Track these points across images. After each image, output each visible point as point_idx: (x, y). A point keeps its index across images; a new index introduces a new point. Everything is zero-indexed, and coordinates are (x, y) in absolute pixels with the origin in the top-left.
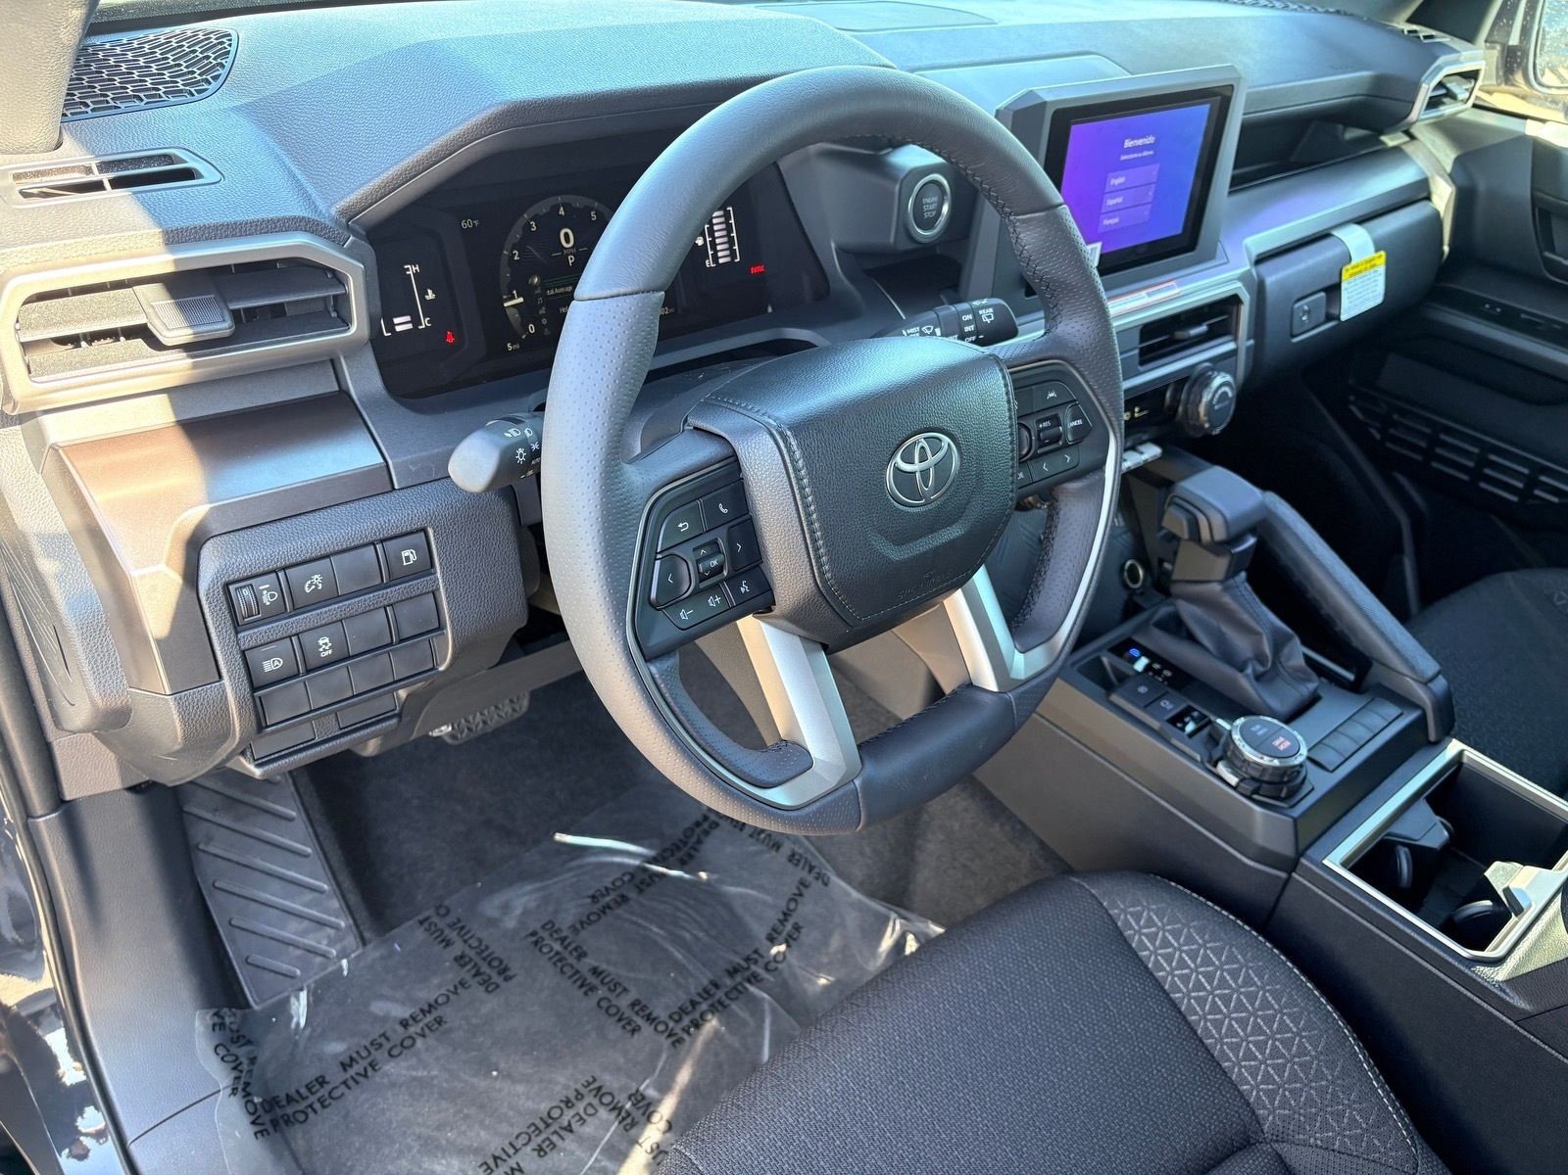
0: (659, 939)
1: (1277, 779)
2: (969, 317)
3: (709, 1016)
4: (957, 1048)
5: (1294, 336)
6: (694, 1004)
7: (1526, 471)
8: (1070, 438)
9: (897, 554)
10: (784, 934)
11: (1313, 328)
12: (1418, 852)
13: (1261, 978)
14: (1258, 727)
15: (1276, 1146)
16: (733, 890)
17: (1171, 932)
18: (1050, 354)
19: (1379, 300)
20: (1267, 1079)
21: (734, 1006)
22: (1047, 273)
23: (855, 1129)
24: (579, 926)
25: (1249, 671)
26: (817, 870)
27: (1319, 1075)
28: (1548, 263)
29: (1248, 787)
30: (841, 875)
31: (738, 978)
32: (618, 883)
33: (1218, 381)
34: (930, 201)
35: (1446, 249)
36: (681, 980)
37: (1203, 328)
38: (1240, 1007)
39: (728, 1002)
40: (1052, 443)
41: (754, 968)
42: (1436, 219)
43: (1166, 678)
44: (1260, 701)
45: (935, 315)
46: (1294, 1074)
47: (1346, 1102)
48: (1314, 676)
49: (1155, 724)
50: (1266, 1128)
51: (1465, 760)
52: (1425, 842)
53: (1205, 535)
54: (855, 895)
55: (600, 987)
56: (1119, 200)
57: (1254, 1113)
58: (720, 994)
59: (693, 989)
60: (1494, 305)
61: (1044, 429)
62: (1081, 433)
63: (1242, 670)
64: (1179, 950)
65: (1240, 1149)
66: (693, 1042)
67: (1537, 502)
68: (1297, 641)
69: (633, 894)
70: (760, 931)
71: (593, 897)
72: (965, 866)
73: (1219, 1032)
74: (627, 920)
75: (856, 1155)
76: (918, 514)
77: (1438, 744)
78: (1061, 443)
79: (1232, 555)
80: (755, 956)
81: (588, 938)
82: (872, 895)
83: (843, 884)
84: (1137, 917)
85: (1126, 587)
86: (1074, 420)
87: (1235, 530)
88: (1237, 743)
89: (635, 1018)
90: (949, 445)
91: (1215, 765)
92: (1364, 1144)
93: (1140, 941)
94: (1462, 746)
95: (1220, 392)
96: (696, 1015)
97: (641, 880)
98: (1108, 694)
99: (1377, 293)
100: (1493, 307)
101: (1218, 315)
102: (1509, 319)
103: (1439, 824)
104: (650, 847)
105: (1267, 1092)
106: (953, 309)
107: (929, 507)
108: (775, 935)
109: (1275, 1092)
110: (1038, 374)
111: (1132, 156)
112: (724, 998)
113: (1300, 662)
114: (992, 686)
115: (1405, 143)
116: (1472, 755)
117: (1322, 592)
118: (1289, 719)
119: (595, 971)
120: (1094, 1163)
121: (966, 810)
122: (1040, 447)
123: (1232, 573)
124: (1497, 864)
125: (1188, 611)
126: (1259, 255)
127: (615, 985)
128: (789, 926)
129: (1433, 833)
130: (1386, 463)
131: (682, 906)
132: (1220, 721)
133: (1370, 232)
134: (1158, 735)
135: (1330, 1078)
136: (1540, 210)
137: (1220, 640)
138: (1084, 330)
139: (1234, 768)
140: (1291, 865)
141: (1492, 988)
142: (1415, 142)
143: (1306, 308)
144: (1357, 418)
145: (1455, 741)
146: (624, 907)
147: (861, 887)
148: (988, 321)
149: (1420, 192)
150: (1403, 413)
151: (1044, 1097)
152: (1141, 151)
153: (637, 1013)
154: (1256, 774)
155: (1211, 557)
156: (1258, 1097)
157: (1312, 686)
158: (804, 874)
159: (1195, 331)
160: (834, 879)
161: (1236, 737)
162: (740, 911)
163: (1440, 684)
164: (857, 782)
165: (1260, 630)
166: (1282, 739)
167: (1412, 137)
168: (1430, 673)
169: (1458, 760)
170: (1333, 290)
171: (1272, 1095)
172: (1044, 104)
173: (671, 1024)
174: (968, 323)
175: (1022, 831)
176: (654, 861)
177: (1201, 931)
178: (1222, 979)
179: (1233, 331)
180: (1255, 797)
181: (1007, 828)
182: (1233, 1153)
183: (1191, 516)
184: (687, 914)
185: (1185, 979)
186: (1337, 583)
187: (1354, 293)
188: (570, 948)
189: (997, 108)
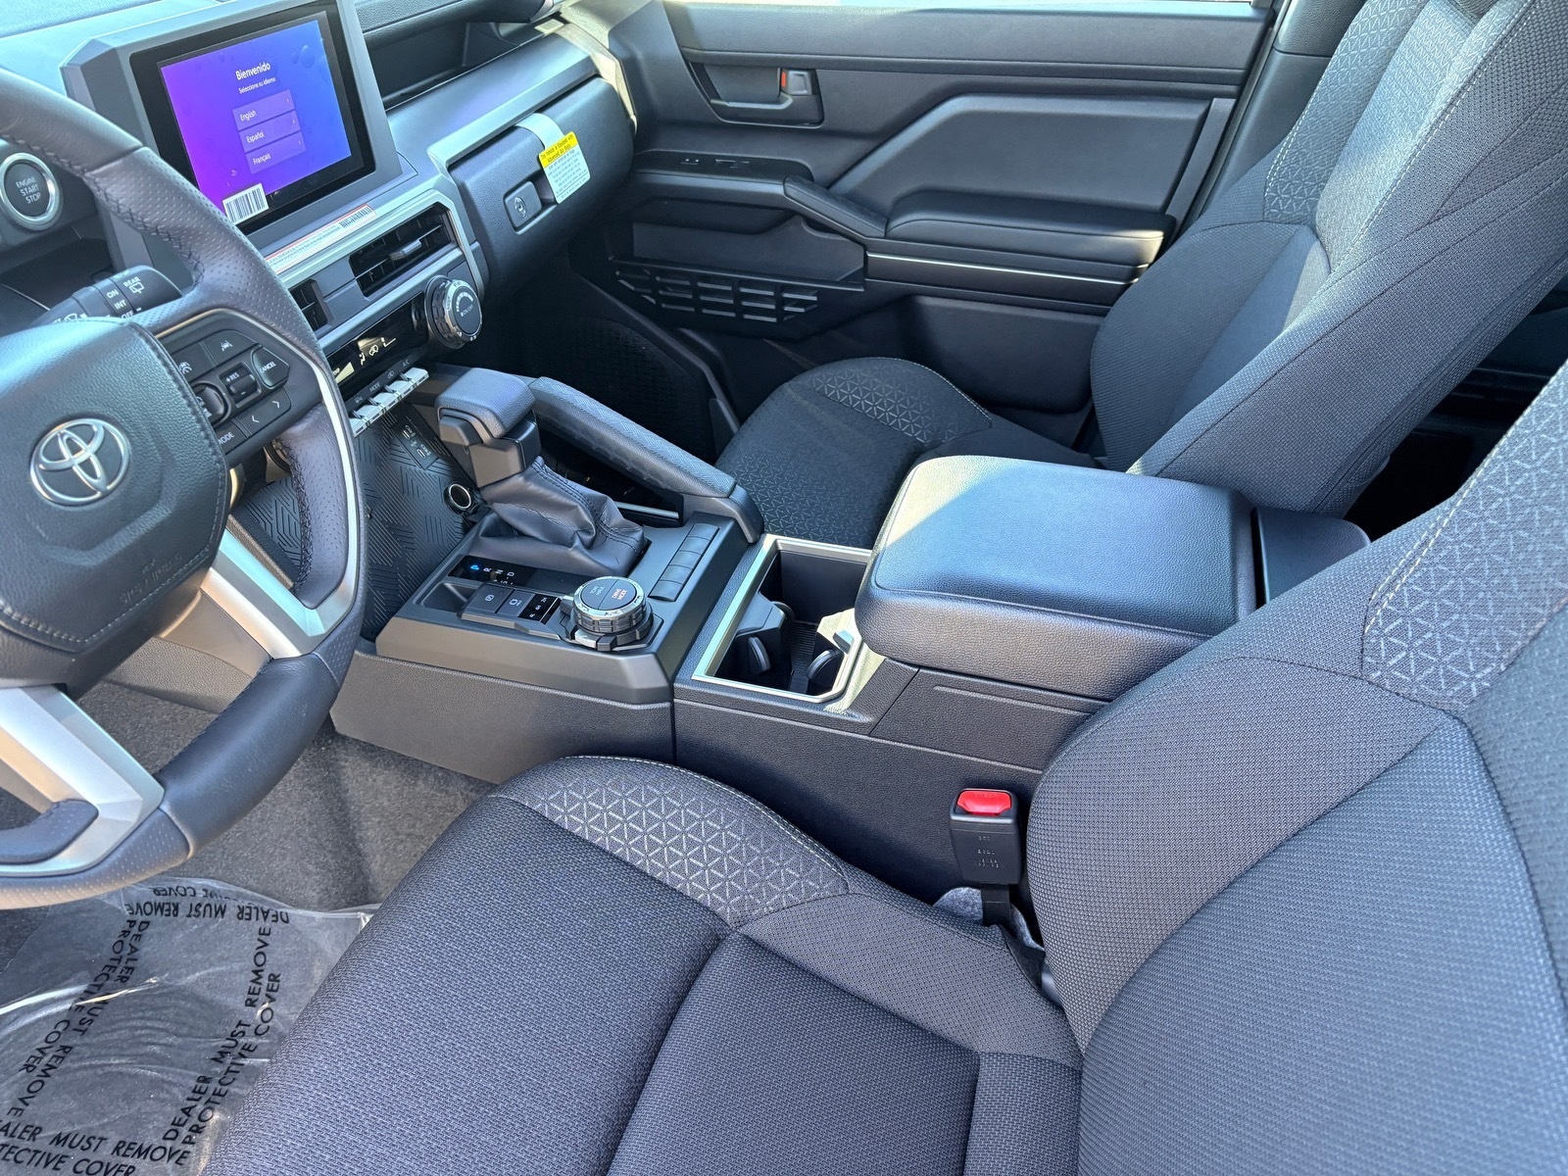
0: (123, 1069)
1: (626, 626)
2: (115, 293)
3: (209, 1113)
4: (424, 1003)
5: (517, 229)
6: (186, 1111)
7: (771, 293)
8: (268, 383)
9: (90, 560)
10: (264, 991)
11: (535, 217)
12: (764, 636)
13: (677, 799)
14: (595, 588)
15: (741, 930)
16: (191, 978)
17: (593, 799)
18: (205, 305)
19: (588, 177)
20: (714, 880)
21: (233, 1089)
22: (158, 223)
23: (342, 1134)
24: (21, 1105)
25: (577, 543)
26: (271, 913)
27: (750, 854)
28: (719, 109)
29: (605, 644)
30: (297, 905)
31: (229, 1060)
32: (54, 1037)
33: (452, 290)
34: (28, 185)
35: (634, 118)
36: (163, 1095)
37: (417, 243)
38: (671, 832)
39: (225, 1088)
40: (249, 397)
41: (242, 1041)
42: (611, 93)
43: (511, 579)
44: (597, 566)
45: (74, 302)
46: (732, 864)
47: (778, 864)
48: (637, 527)
49: (510, 624)
50: (728, 920)
51: (781, 548)
52: (768, 627)
53: (485, 436)
54: (318, 915)
55: (71, 1152)
56: (261, 135)
57: (714, 914)
58: (213, 1086)
59: (181, 1096)
60: (693, 157)
61: (233, 382)
62: (281, 377)
63: (570, 545)
64: (605, 811)
65: (714, 949)
66: (199, 1152)
67: (790, 317)
68: (610, 500)
69: (74, 1040)
70: (237, 1001)
71: (27, 1067)
72: (409, 835)
73: (663, 863)
74: (78, 1069)
75: (352, 1157)
76: (97, 510)
77: (756, 543)
78: (260, 391)
79: (518, 445)
80: (241, 1028)
81: (34, 1112)
82: (335, 907)
83: (301, 912)
84: (559, 801)
85: (459, 511)
86: (264, 364)
87: (509, 422)
88: (582, 609)
89: (125, 1161)
90: (104, 428)
91: (573, 638)
92: (803, 891)
93: (570, 820)
94: (775, 537)
95: (459, 299)
96: (194, 1120)
97: (80, 1020)
98: (459, 616)
99: (582, 170)
100: (692, 161)
101: (429, 227)
102: (708, 166)
103: (775, 608)
104: (79, 982)
105: (717, 891)
106: (92, 289)
107: (111, 498)
108: (254, 997)
109: (723, 887)
110: (200, 329)
111: (252, 87)
112: (219, 1087)
113: (619, 518)
114: (295, 653)
115: (559, 29)
116: (786, 542)
117: (620, 451)
118: (628, 571)
119: (58, 1140)
120: (590, 1031)
121: (386, 782)
122: (237, 402)
123: (526, 462)
124: (825, 620)
125: (507, 511)
126: (448, 161)
127: (88, 1142)
128: (265, 981)
129: (770, 615)
130: (672, 323)
131: (139, 1023)
132: (566, 597)
133: (552, 117)
134: (518, 632)
135: (758, 852)
136: (693, 63)
137: (544, 525)
138: (231, 271)
139: (588, 632)
140: (670, 693)
141: (842, 717)
142: (569, 26)
143: (519, 200)
144: (631, 290)
145: (768, 535)
146: (71, 1057)
147: (321, 906)
148: (139, 291)
149: (589, 73)
150: (663, 273)
151: (525, 1002)
152: (262, 80)
153: (124, 1155)
154: (608, 630)
155: (501, 453)
156: (713, 899)
157: (637, 536)
158: (261, 923)
159: (408, 249)
160: (291, 911)
161: (579, 605)
162: (208, 995)
163: (740, 493)
164: (165, 808)
165: (575, 504)
166: (618, 590)
167: (565, 22)
168: (728, 488)
169: (776, 553)
170: (538, 178)
171: (721, 891)
172: (113, 52)
173: (168, 1144)
174: (117, 299)
175: (445, 775)
176: (89, 993)
177: (617, 785)
178: (649, 816)
179: (453, 239)
180: (616, 649)
181: (431, 779)
182: (709, 956)
183: (462, 422)
184: (147, 1028)
185: (619, 833)
186: (628, 438)
187: (560, 176)
188: (17, 1134)
189: (61, 65)
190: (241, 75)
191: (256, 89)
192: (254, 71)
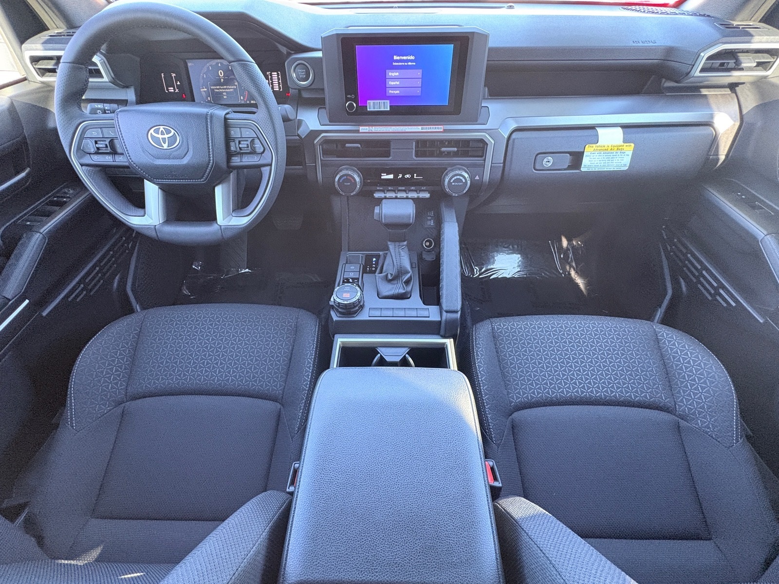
190: (395, 58)
191: (402, 65)
192: (405, 58)
